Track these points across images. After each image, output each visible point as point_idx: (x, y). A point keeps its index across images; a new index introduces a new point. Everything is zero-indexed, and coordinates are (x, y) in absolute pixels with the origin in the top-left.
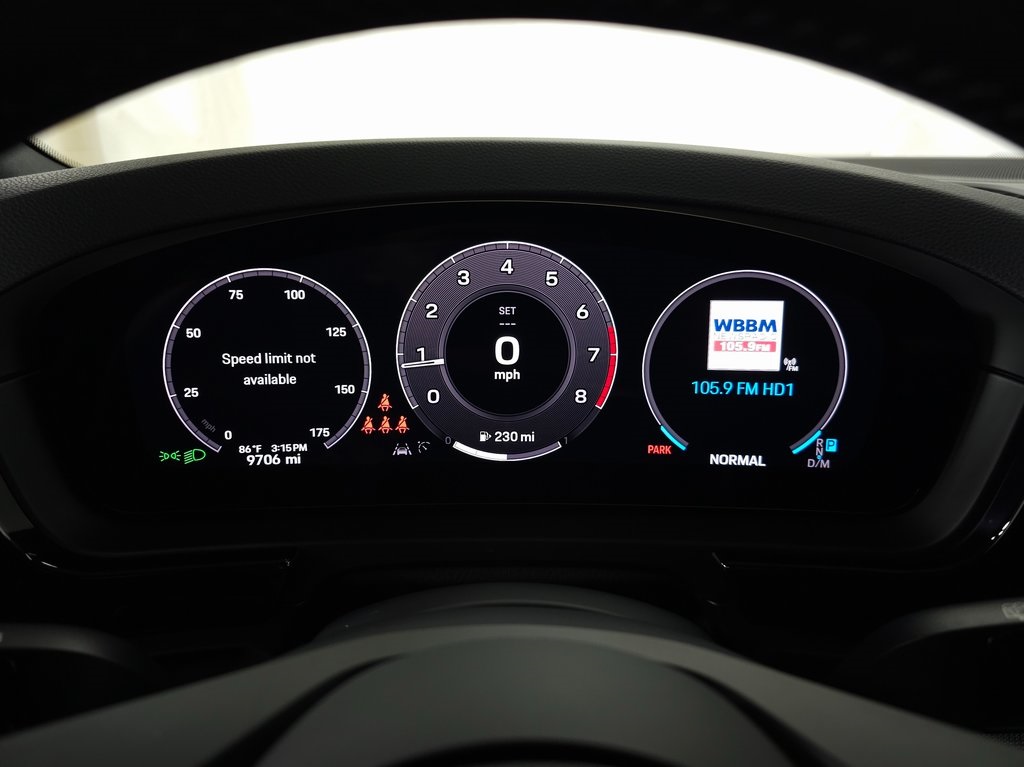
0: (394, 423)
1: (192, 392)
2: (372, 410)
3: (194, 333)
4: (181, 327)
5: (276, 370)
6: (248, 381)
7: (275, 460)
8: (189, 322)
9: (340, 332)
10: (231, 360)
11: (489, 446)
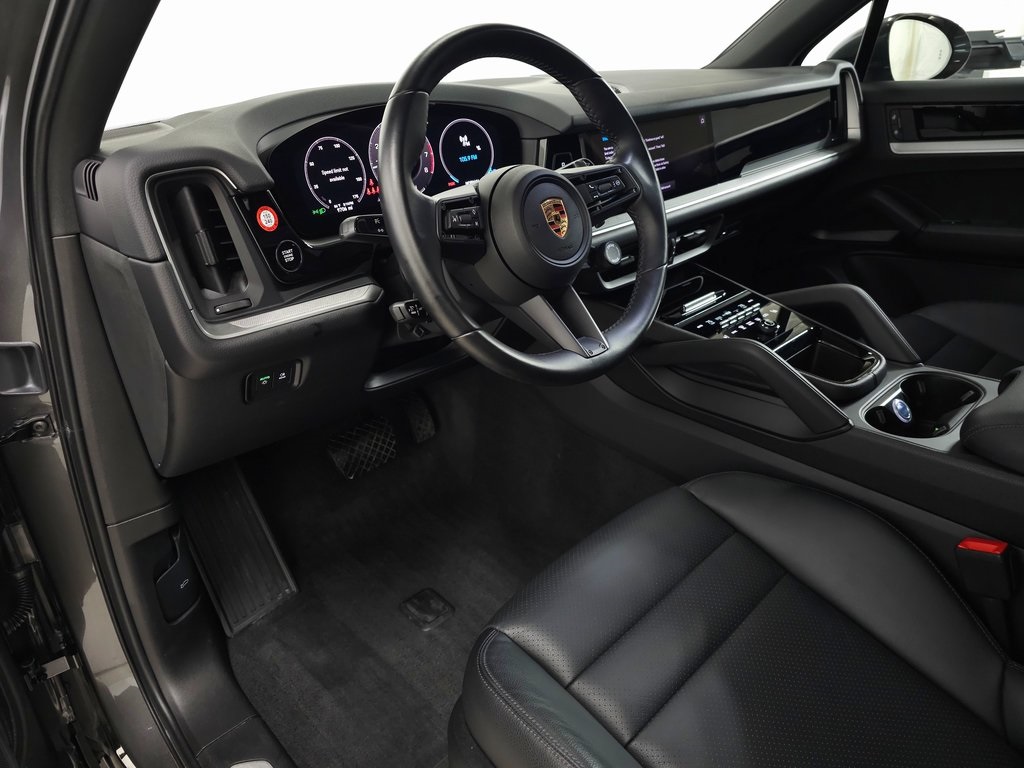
0: (376, 189)
2: (368, 186)
4: (307, 162)
5: (338, 175)
6: (331, 180)
7: (345, 209)
8: (309, 161)
9: (352, 158)
10: (325, 173)
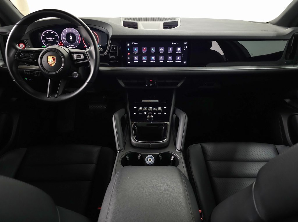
1: (44, 41)
2: (60, 43)
3: (44, 36)
4: (43, 35)
5: (51, 39)
6: (49, 40)
9: (56, 36)
10: (47, 38)
11: (70, 47)
